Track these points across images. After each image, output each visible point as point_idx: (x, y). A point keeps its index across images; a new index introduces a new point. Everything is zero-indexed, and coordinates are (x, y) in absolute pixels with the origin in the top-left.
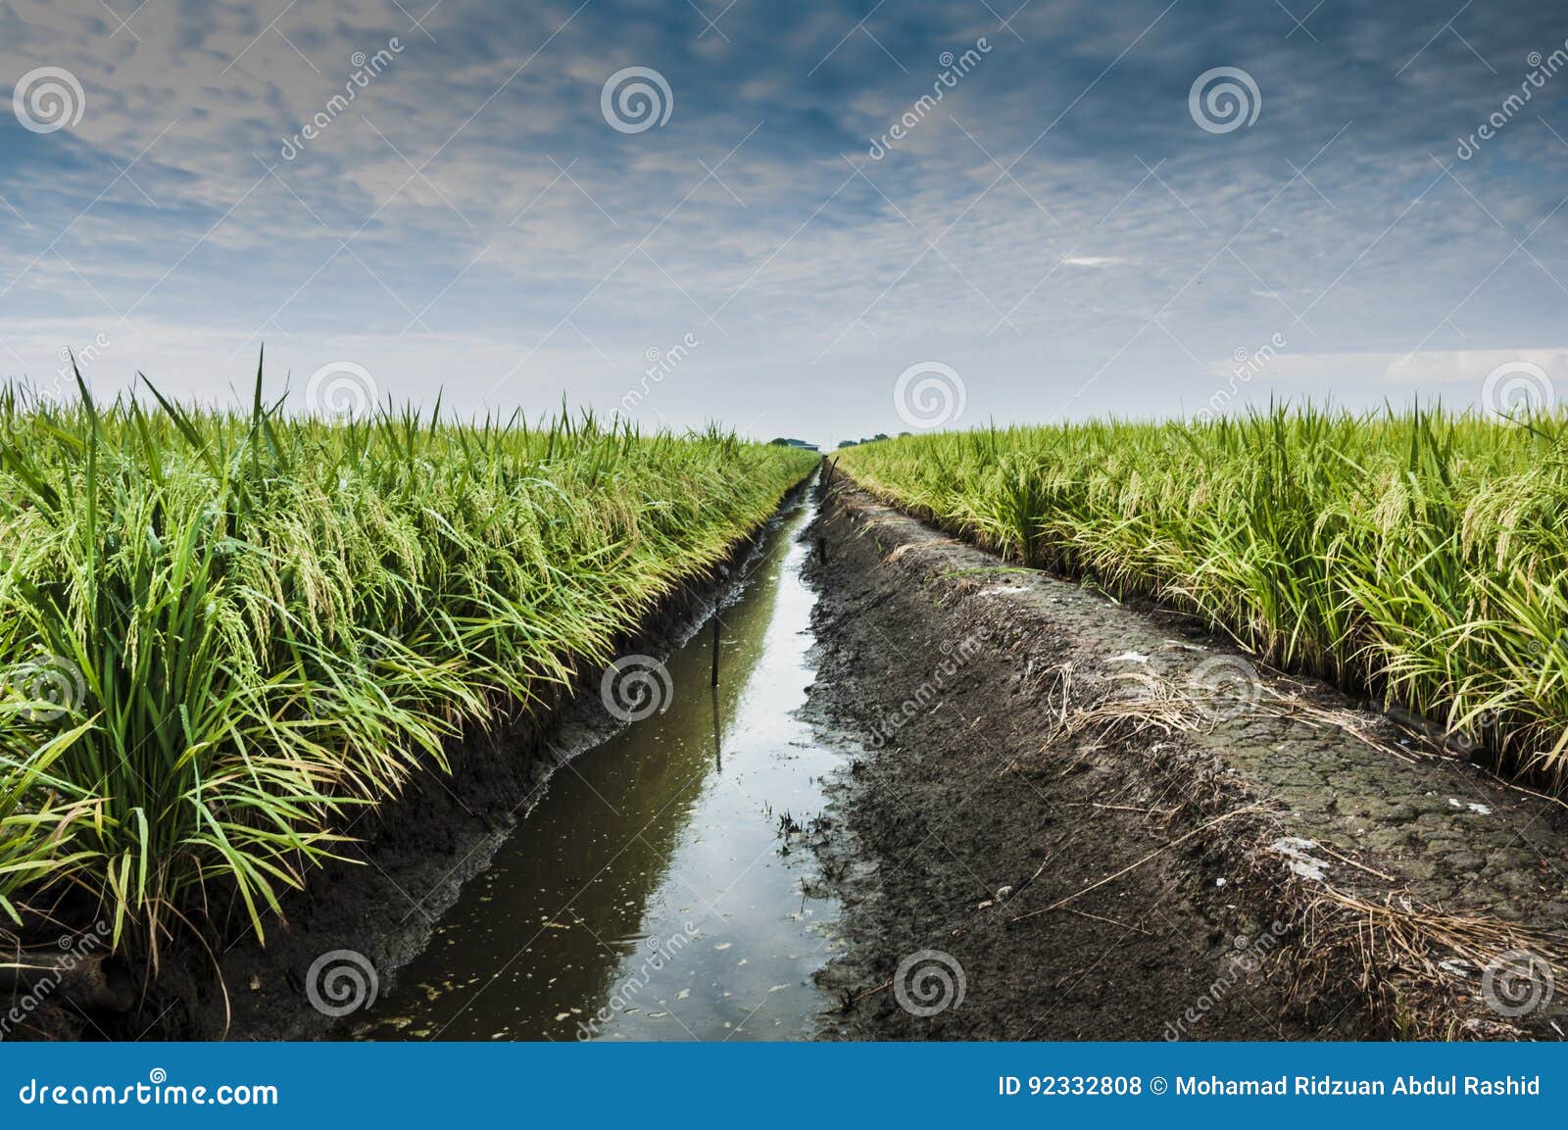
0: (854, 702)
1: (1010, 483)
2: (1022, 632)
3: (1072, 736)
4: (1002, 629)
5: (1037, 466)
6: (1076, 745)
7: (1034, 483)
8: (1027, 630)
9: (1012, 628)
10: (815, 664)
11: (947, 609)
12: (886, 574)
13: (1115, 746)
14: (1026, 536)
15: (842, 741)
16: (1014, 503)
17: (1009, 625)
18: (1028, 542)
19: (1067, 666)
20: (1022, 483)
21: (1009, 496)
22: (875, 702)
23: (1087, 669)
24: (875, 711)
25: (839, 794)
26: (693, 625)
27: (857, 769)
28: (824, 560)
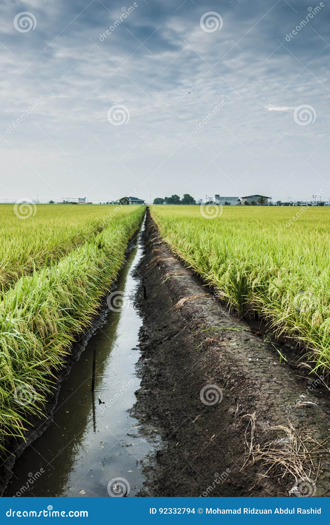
0: (158, 407)
1: (233, 279)
2: (235, 382)
3: (255, 464)
4: (226, 378)
5: (245, 272)
6: (256, 471)
7: (243, 279)
8: (237, 381)
9: (230, 378)
10: (140, 374)
11: (201, 352)
12: (174, 317)
13: (273, 479)
14: (240, 303)
15: (152, 433)
16: (234, 287)
17: (229, 376)
18: (241, 305)
19: (253, 416)
20: (238, 279)
21: (232, 285)
22: (167, 410)
23: (262, 418)
24: (167, 415)
25: (150, 473)
26: (83, 345)
27: (159, 455)
28: (146, 297)
